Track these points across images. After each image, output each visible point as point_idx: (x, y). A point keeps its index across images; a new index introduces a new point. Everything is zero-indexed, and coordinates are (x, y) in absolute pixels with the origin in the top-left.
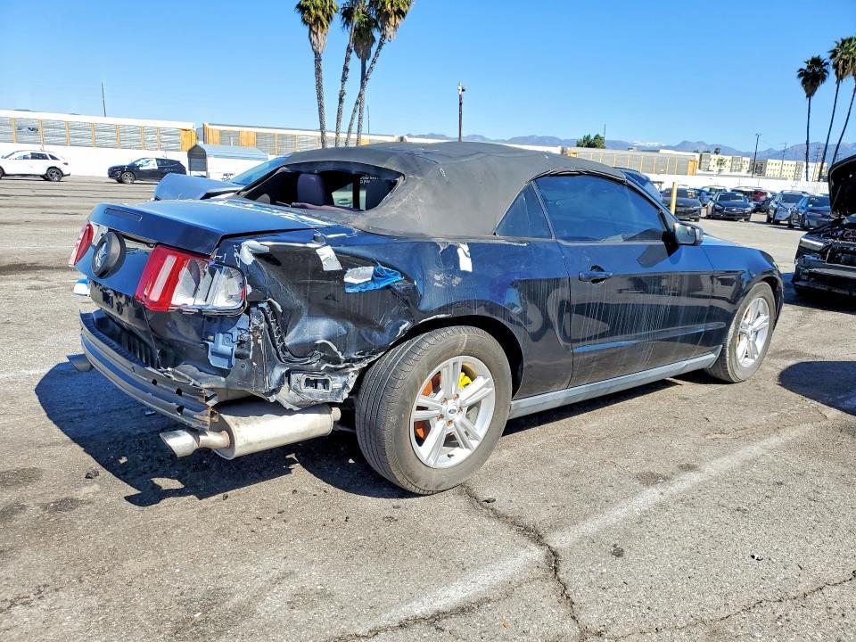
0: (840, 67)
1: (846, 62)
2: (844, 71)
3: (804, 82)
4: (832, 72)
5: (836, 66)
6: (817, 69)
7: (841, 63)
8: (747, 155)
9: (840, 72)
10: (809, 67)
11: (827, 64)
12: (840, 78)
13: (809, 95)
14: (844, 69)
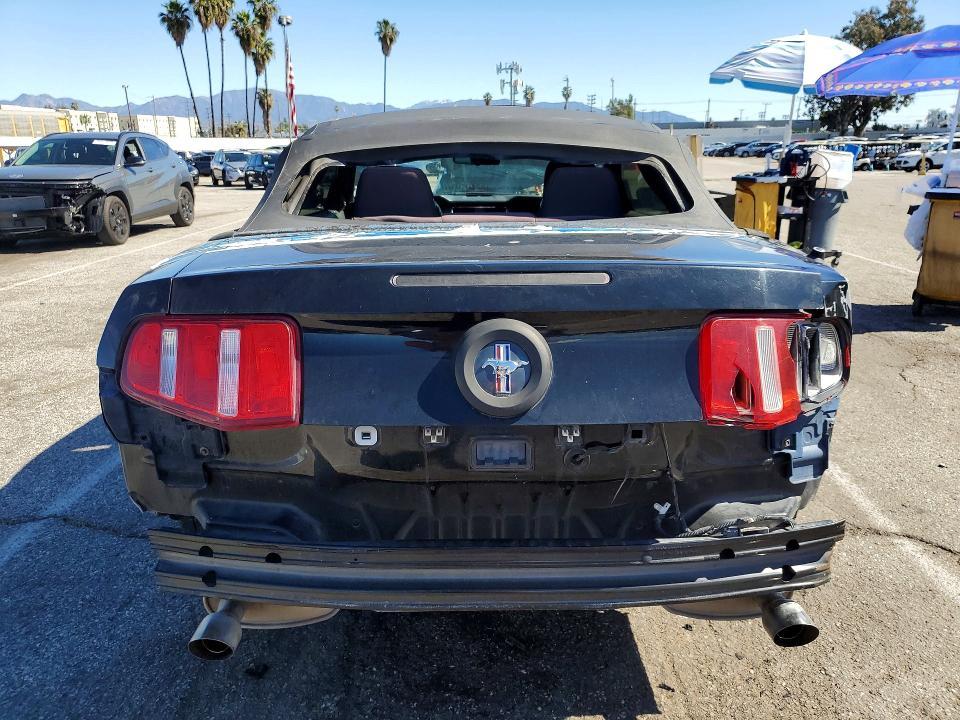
0: (202, 14)
1: (206, 9)
2: (207, 19)
3: (169, 29)
4: (195, 20)
5: (197, 13)
6: (179, 16)
7: (202, 10)
8: (115, 110)
9: (203, 19)
10: (170, 12)
11: (186, 10)
12: (205, 27)
13: (179, 43)
14: (207, 17)
